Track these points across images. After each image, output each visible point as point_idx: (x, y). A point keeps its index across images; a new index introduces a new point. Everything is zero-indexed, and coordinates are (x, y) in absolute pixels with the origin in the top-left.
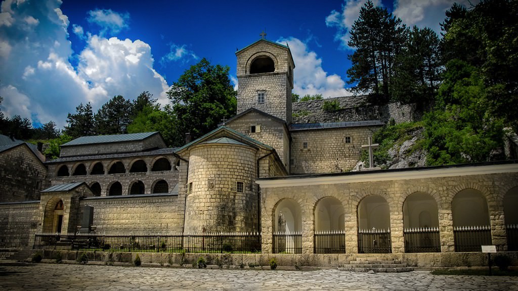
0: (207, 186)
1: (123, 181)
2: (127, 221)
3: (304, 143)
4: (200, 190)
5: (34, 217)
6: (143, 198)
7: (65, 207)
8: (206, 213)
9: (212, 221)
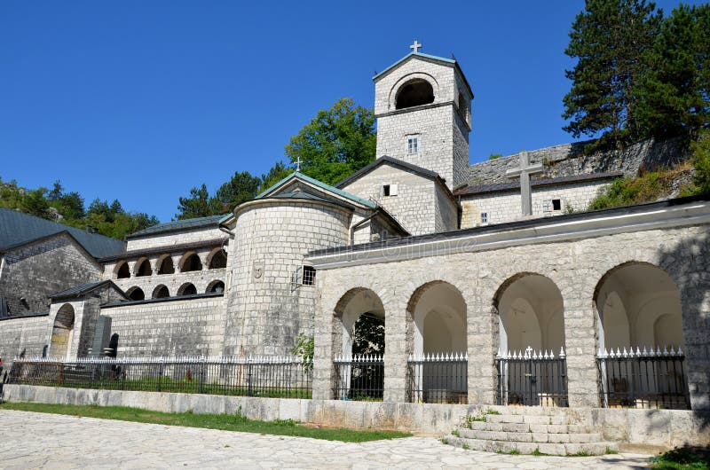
0: (251, 273)
1: (198, 281)
3: (482, 215)
4: (241, 282)
8: (247, 322)
9: (255, 337)
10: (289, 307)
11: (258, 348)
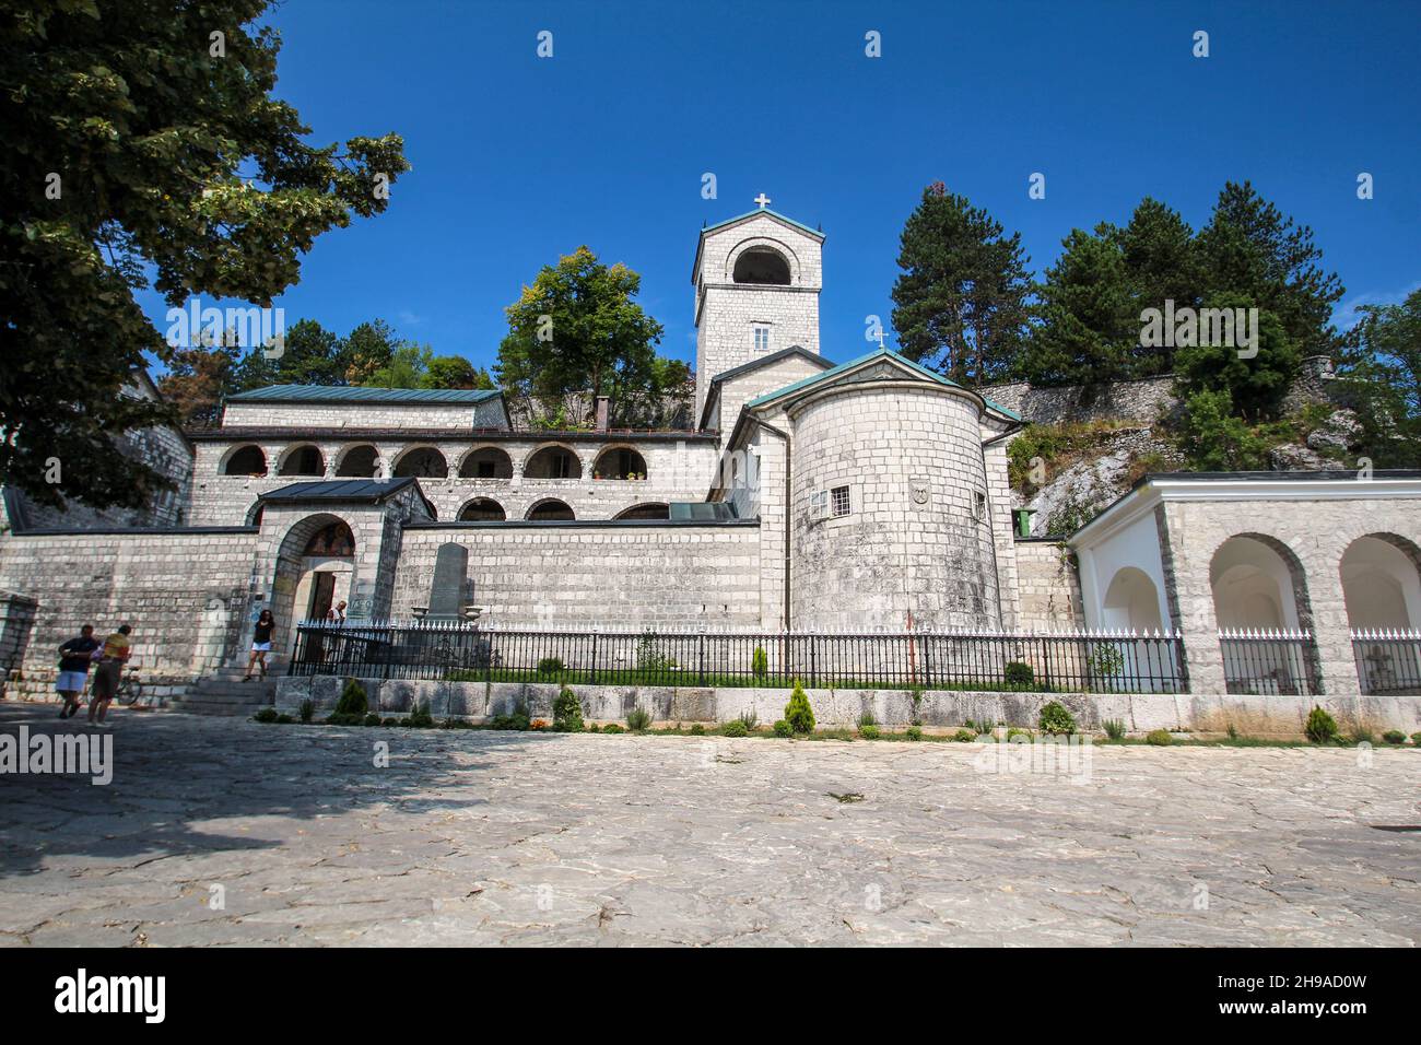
0: (906, 495)
1: (440, 497)
2: (581, 595)
4: (883, 507)
5: (218, 576)
6: (635, 530)
7: (359, 548)
8: (912, 572)
9: (933, 597)
10: (970, 553)
11: (941, 615)
